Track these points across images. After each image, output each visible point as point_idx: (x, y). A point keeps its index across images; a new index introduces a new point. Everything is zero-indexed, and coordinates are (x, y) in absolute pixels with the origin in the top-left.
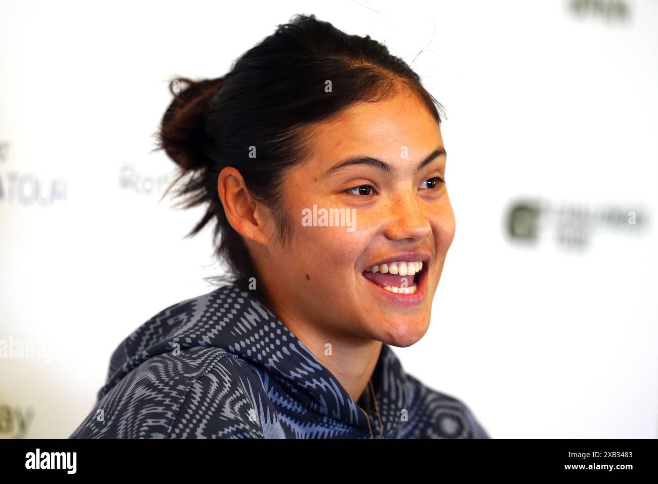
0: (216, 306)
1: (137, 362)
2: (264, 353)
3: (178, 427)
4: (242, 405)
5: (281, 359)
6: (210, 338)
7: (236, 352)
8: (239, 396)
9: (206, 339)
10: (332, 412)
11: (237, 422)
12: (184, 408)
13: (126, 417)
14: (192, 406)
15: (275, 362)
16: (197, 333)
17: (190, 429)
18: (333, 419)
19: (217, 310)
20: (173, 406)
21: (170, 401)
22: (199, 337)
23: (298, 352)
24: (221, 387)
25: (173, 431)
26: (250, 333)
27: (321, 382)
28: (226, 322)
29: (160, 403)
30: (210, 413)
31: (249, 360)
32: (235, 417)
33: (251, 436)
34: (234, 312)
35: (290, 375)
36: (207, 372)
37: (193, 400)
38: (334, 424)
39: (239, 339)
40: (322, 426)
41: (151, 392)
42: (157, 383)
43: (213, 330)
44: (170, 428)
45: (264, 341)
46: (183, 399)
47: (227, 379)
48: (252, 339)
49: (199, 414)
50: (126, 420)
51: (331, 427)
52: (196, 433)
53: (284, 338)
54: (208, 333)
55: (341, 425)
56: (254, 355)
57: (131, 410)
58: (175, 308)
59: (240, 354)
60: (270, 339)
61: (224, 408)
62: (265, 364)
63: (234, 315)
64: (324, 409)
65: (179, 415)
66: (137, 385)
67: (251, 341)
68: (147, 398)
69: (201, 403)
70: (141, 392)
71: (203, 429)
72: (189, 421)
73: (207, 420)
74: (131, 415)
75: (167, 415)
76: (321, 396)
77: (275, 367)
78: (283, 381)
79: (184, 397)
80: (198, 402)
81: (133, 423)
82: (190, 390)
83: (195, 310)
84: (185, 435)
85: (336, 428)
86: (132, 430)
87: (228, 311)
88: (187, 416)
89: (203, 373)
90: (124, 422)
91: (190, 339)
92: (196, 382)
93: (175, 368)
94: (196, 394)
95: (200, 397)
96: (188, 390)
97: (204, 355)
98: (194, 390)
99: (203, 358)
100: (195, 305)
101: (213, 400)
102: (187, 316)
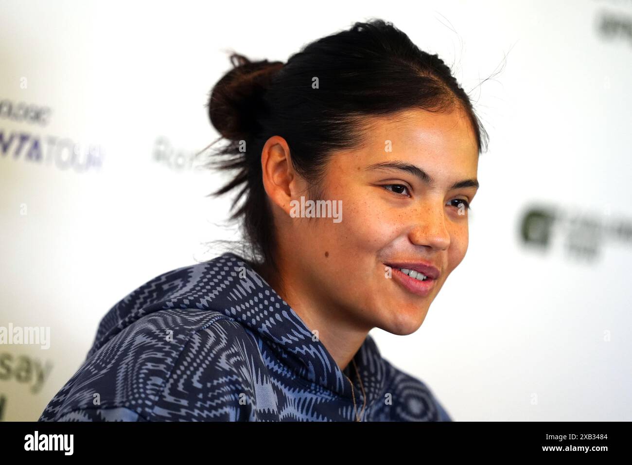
0: (213, 273)
1: (132, 319)
2: (258, 318)
3: (176, 373)
4: (236, 360)
5: (274, 324)
6: (207, 301)
7: (232, 316)
8: (234, 352)
9: (204, 302)
10: (319, 379)
11: (231, 373)
12: (182, 355)
13: (126, 361)
14: (190, 354)
15: (268, 327)
16: (194, 296)
17: (188, 375)
18: (320, 386)
19: (214, 276)
20: (173, 353)
21: (170, 348)
22: (197, 300)
23: (290, 319)
24: (218, 341)
25: (171, 377)
26: (245, 299)
27: (310, 349)
28: (222, 288)
29: (160, 350)
30: (207, 362)
31: (244, 324)
32: (229, 368)
33: (242, 388)
34: (230, 279)
35: (281, 340)
36: (205, 327)
37: (191, 349)
38: (321, 391)
39: (235, 303)
40: (310, 392)
41: (151, 340)
42: (157, 332)
43: (210, 295)
44: (169, 373)
45: (258, 307)
46: (182, 347)
47: (223, 336)
48: (247, 305)
49: (196, 362)
50: (126, 364)
51: (319, 394)
52: (193, 380)
53: (278, 305)
54: (205, 297)
55: (328, 393)
56: (249, 319)
57: (131, 355)
58: (172, 273)
59: (236, 317)
60: (264, 305)
61: (220, 358)
62: (259, 329)
63: (230, 282)
64: (312, 376)
65: (178, 362)
66: (137, 334)
67: (246, 307)
68: (148, 345)
69: (199, 352)
70: (140, 339)
71: (200, 377)
72: (187, 368)
73: (204, 368)
74: (132, 360)
75: (166, 361)
76: (310, 362)
77: (268, 331)
78: (275, 347)
79: (183, 346)
80: (196, 351)
81: (134, 366)
82: (189, 340)
83: (191, 277)
84: (182, 381)
85: (323, 395)
86: (132, 373)
87: (225, 278)
88: (185, 363)
89: (201, 327)
90: (124, 366)
91: (188, 301)
92: (195, 333)
93: (174, 321)
94: (194, 343)
95: (198, 347)
96: (187, 339)
97: (202, 314)
98: (193, 340)
99: (201, 317)
100: (192, 272)
101: (210, 351)
102: (182, 282)
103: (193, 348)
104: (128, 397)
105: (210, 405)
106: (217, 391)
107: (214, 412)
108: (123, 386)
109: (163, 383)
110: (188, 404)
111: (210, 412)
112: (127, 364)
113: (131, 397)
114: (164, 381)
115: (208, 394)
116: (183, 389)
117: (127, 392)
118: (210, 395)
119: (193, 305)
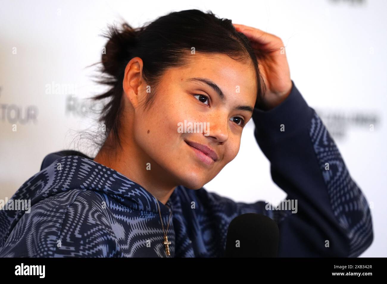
2: (101, 184)
3: (63, 232)
4: (97, 215)
5: (111, 184)
6: (67, 185)
7: (86, 188)
8: (94, 210)
9: (65, 186)
10: (146, 208)
11: (97, 225)
12: (65, 221)
14: (70, 219)
15: (108, 186)
16: (58, 185)
17: (71, 232)
18: (146, 212)
20: (59, 220)
21: (56, 219)
22: (61, 187)
23: (119, 178)
24: (84, 207)
26: (89, 176)
27: (136, 191)
28: (72, 175)
29: (50, 221)
30: (81, 221)
31: (94, 190)
32: (95, 222)
33: (107, 232)
34: (74, 168)
35: (119, 191)
36: (73, 201)
39: (84, 180)
40: (141, 217)
41: (43, 218)
42: (46, 212)
43: (67, 181)
44: (59, 232)
45: (98, 178)
47: (85, 203)
48: (91, 178)
49: (75, 223)
51: (146, 217)
52: (75, 234)
53: (109, 172)
54: (65, 183)
55: (150, 215)
56: (96, 186)
57: (33, 230)
60: (101, 175)
61: (88, 218)
62: (104, 190)
64: (141, 207)
65: (64, 225)
66: (33, 217)
67: (91, 180)
68: (42, 221)
69: (75, 217)
71: (79, 231)
72: (70, 228)
73: (80, 225)
75: (56, 226)
76: (138, 199)
77: (110, 189)
78: (116, 197)
79: (64, 215)
80: (73, 216)
81: (37, 235)
82: (67, 211)
83: (48, 176)
84: (68, 236)
85: (148, 217)
86: (37, 239)
87: (70, 169)
88: (68, 225)
89: (71, 202)
90: (30, 236)
91: (55, 189)
92: (69, 207)
93: (53, 204)
94: (70, 213)
95: (74, 214)
96: (66, 211)
97: (67, 194)
98: (69, 211)
99: (68, 196)
100: (47, 174)
101: (81, 214)
102: (43, 182)
103: (70, 215)
104: (37, 252)
105: (89, 247)
106: (91, 238)
107: (92, 251)
108: (32, 246)
109: (57, 239)
110: (75, 249)
111: (89, 251)
112: (32, 234)
113: (39, 252)
114: (58, 237)
115: (86, 240)
116: (70, 240)
117: (36, 249)
118: (87, 241)
119: (60, 191)
